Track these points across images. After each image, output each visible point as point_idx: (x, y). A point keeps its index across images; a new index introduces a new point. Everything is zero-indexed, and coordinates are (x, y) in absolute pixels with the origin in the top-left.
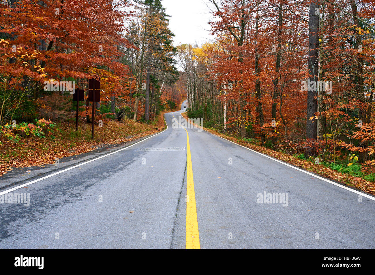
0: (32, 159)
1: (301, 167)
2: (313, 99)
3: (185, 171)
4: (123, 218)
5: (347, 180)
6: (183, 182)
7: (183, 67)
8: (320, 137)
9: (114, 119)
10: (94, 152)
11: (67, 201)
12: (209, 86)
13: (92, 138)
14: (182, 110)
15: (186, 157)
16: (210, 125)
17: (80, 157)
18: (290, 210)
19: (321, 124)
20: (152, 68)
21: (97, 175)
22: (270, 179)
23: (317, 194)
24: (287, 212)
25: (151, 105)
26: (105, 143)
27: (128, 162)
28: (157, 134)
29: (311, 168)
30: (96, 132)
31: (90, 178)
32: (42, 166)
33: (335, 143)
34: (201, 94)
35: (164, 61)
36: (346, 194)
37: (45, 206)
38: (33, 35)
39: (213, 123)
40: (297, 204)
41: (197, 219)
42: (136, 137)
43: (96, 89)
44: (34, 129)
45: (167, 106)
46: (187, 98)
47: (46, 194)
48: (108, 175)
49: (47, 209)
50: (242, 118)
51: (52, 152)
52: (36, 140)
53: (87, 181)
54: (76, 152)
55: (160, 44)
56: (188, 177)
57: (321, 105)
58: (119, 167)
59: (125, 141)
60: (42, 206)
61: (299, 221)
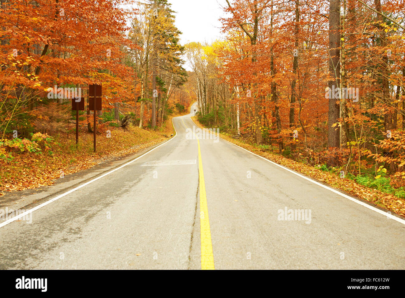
0: (27, 180)
1: (324, 183)
2: (334, 103)
3: (197, 193)
4: (129, 264)
5: (377, 199)
6: (196, 208)
7: (192, 67)
8: (343, 145)
9: (118, 127)
10: (97, 167)
11: (65, 239)
12: (221, 87)
13: (95, 151)
14: (192, 113)
15: (197, 173)
16: (223, 130)
17: (80, 175)
18: (318, 244)
19: (345, 131)
20: (159, 70)
21: (99, 200)
22: (292, 201)
23: (346, 220)
24: (315, 248)
25: (158, 110)
26: (109, 156)
27: (134, 182)
28: (166, 143)
29: (335, 184)
30: (99, 142)
31: (91, 205)
32: (38, 189)
33: (360, 152)
34: (212, 96)
35: (171, 61)
36: (378, 220)
37: (40, 247)
38: (27, 39)
39: (225, 128)
40: (325, 236)
41: (213, 263)
42: (142, 146)
43: (97, 97)
44: (29, 145)
45: (175, 110)
46: (197, 100)
47: (41, 229)
48: (112, 200)
49: (42, 252)
50: (257, 123)
51: (50, 170)
52: (32, 157)
53: (89, 209)
54: (76, 169)
55: (166, 43)
56: (201, 201)
57: (344, 110)
58: (124, 189)
59: (131, 153)
60: (36, 248)
61: (330, 261)
